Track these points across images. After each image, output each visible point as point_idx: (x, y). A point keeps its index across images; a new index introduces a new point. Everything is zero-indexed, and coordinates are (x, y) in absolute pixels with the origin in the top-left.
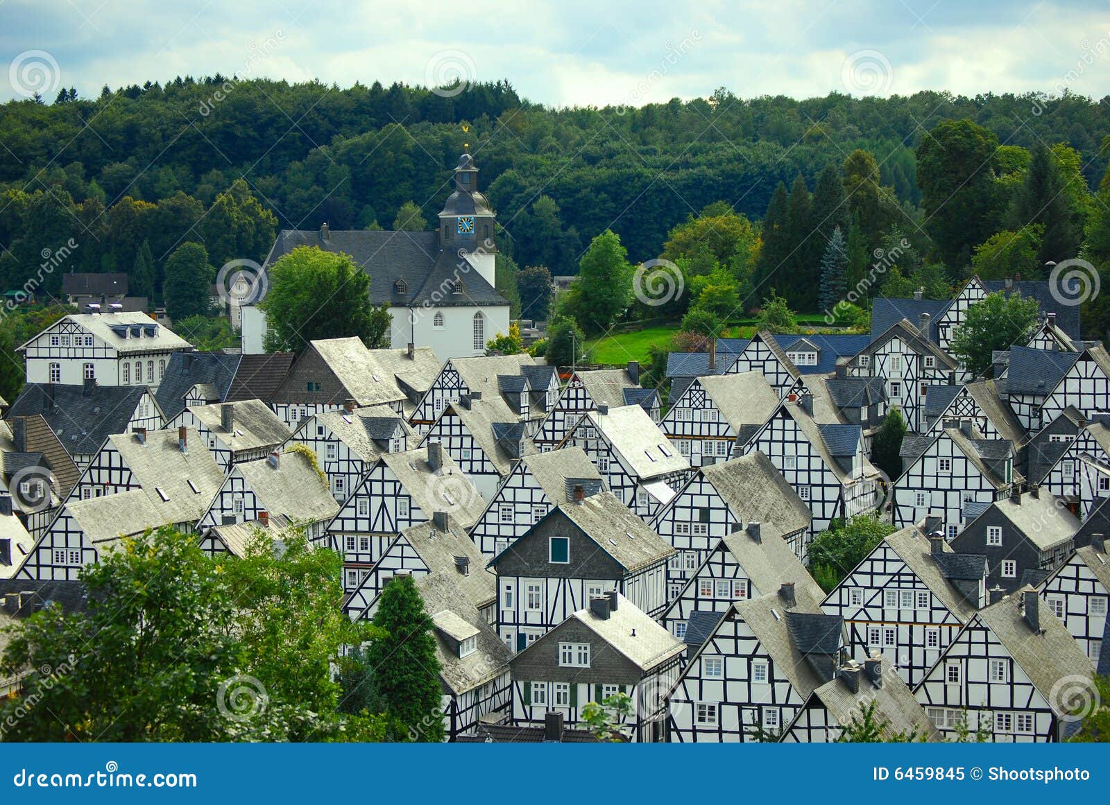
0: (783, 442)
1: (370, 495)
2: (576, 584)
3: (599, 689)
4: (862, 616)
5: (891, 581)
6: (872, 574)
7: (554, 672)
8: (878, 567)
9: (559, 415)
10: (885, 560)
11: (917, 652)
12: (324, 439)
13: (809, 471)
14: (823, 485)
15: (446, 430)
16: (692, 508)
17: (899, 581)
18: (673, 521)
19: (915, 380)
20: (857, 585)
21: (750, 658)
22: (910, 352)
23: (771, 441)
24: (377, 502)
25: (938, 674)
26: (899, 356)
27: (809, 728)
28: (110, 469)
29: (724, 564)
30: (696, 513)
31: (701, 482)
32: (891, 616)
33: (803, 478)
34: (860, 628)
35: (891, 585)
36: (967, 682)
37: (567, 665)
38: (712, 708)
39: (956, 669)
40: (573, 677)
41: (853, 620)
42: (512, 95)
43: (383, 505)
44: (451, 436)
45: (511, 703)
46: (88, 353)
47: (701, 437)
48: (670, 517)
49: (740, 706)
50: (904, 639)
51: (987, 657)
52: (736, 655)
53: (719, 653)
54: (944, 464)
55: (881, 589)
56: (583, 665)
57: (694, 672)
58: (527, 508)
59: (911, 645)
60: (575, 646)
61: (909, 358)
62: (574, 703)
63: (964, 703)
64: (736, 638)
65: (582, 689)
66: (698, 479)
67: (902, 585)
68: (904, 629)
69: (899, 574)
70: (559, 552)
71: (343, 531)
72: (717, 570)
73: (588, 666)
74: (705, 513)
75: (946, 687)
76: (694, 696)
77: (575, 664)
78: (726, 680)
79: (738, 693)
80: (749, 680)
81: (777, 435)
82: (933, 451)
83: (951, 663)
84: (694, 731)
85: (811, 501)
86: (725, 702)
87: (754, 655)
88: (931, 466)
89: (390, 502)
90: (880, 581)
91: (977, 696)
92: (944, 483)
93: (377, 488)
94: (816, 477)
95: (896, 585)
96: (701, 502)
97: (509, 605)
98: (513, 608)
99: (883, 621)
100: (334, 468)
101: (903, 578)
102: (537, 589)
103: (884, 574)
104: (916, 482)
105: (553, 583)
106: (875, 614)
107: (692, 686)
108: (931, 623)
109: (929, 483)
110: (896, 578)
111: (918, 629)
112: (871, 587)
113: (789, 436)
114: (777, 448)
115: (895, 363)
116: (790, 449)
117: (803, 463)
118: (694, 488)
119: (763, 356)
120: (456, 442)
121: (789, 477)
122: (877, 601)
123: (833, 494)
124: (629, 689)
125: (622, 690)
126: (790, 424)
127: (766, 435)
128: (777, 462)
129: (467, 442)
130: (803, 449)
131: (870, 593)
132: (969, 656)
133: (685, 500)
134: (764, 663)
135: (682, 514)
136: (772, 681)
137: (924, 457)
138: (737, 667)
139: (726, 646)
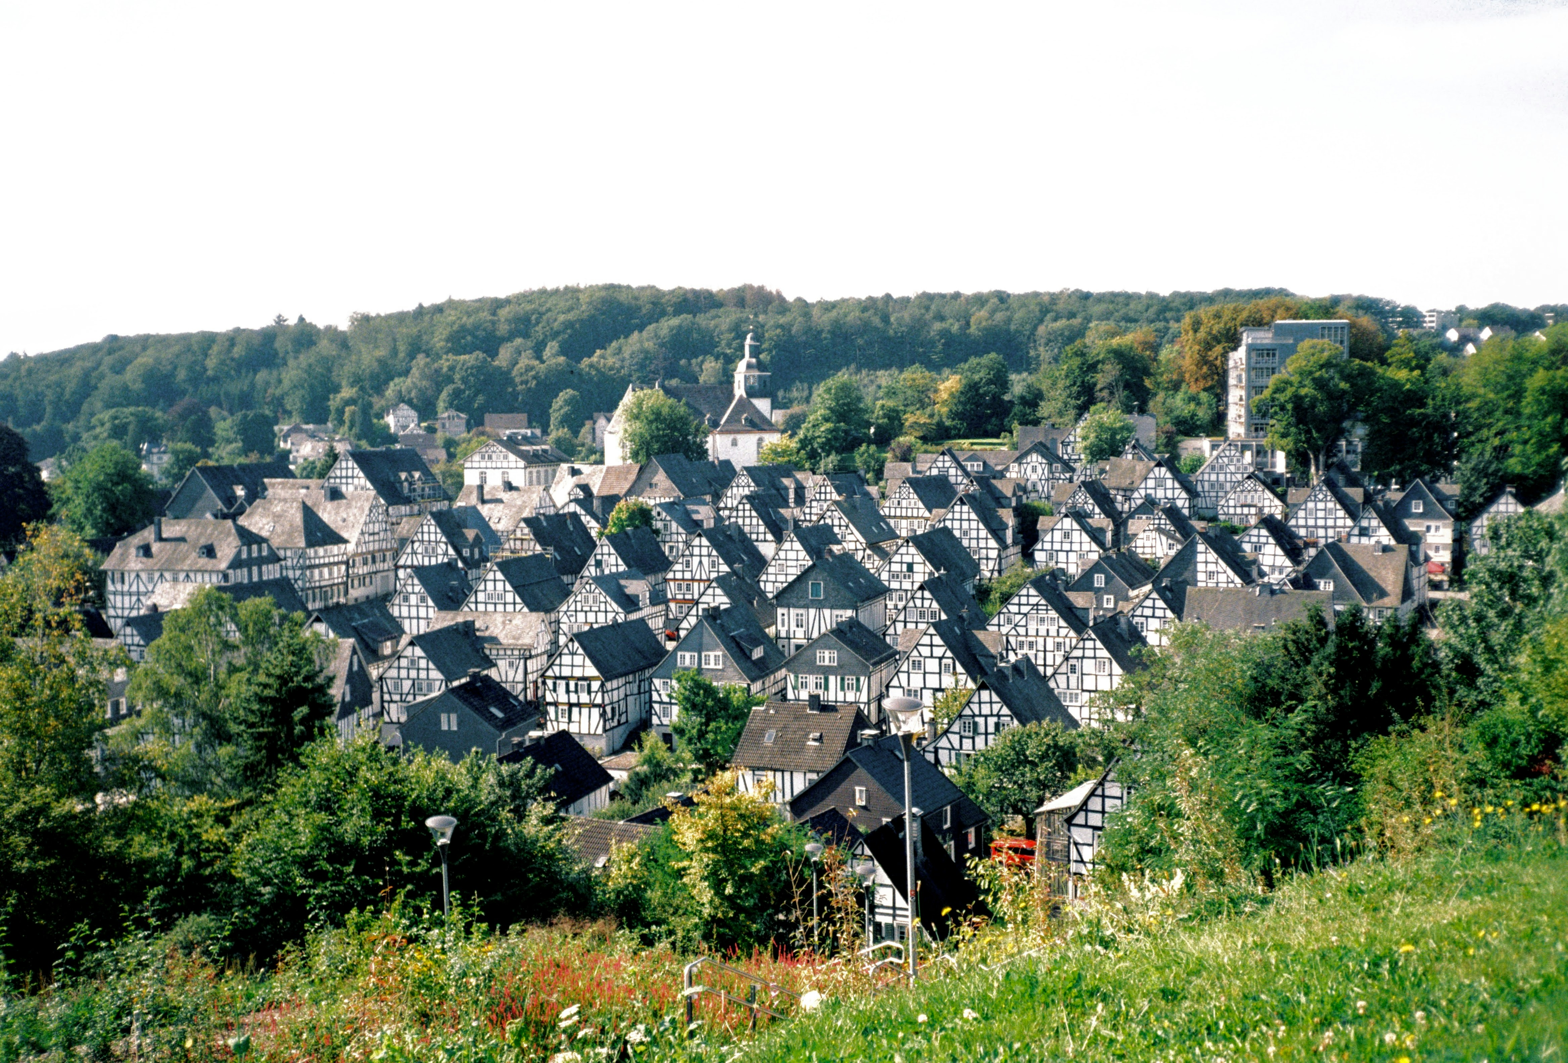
0: (961, 520)
1: (692, 555)
2: (827, 612)
3: (843, 680)
4: (1013, 632)
5: (1032, 609)
6: (1019, 605)
7: (814, 669)
8: (1024, 600)
9: (814, 504)
10: (1028, 596)
11: (1049, 656)
13: (978, 539)
14: (987, 548)
15: (741, 513)
16: (902, 563)
17: (1037, 610)
18: (890, 571)
19: (1047, 480)
20: (1010, 613)
21: (941, 659)
22: (1044, 461)
23: (953, 519)
24: (696, 560)
25: (1063, 669)
26: (1037, 464)
27: (980, 703)
29: (923, 599)
30: (905, 567)
31: (908, 546)
32: (1032, 632)
33: (974, 543)
34: (1012, 640)
35: (1032, 612)
36: (1082, 674)
37: (822, 664)
38: (916, 691)
39: (1075, 666)
40: (826, 672)
41: (1007, 635)
43: (701, 562)
44: (744, 517)
45: (785, 689)
46: (505, 465)
47: (907, 517)
48: (887, 569)
49: (936, 690)
50: (1041, 648)
51: (1095, 658)
52: (932, 657)
53: (921, 656)
54: (1067, 535)
55: (1025, 615)
56: (832, 664)
57: (904, 668)
58: (794, 563)
59: (1045, 651)
60: (827, 653)
61: (1043, 466)
62: (827, 688)
63: (1080, 688)
64: (931, 645)
65: (832, 679)
66: (905, 544)
67: (1040, 612)
68: (1041, 641)
69: (1037, 605)
70: (816, 593)
71: (675, 580)
72: (918, 603)
73: (835, 664)
74: (910, 567)
75: (1068, 677)
76: (904, 684)
77: (827, 663)
78: (925, 673)
79: (933, 681)
80: (940, 673)
81: (957, 516)
82: (1059, 526)
83: (1072, 662)
85: (979, 559)
86: (925, 688)
87: (943, 657)
88: (1058, 535)
89: (705, 560)
90: (1025, 609)
91: (1089, 683)
92: (1066, 547)
93: (696, 551)
94: (982, 543)
95: (1035, 612)
96: (908, 559)
97: (783, 626)
98: (786, 628)
99: (1027, 635)
100: (668, 538)
101: (1040, 608)
102: (802, 615)
103: (1028, 604)
104: (1047, 546)
105: (812, 611)
106: (1022, 631)
107: (903, 677)
108: (1058, 636)
109: (1057, 546)
110: (1035, 608)
111: (1050, 641)
112: (1019, 613)
113: (965, 516)
114: (957, 524)
115: (1034, 469)
116: (965, 525)
117: (974, 534)
118: (903, 550)
119: (947, 464)
120: (747, 521)
121: (965, 543)
122: (1023, 623)
123: (993, 554)
124: (862, 679)
125: (858, 680)
126: (965, 508)
127: (950, 516)
128: (957, 533)
129: (755, 521)
130: (974, 525)
131: (1018, 617)
132: (1083, 657)
133: (897, 558)
134: (950, 661)
135: (895, 567)
136: (955, 674)
137: (1053, 529)
138: (932, 665)
139: (925, 651)
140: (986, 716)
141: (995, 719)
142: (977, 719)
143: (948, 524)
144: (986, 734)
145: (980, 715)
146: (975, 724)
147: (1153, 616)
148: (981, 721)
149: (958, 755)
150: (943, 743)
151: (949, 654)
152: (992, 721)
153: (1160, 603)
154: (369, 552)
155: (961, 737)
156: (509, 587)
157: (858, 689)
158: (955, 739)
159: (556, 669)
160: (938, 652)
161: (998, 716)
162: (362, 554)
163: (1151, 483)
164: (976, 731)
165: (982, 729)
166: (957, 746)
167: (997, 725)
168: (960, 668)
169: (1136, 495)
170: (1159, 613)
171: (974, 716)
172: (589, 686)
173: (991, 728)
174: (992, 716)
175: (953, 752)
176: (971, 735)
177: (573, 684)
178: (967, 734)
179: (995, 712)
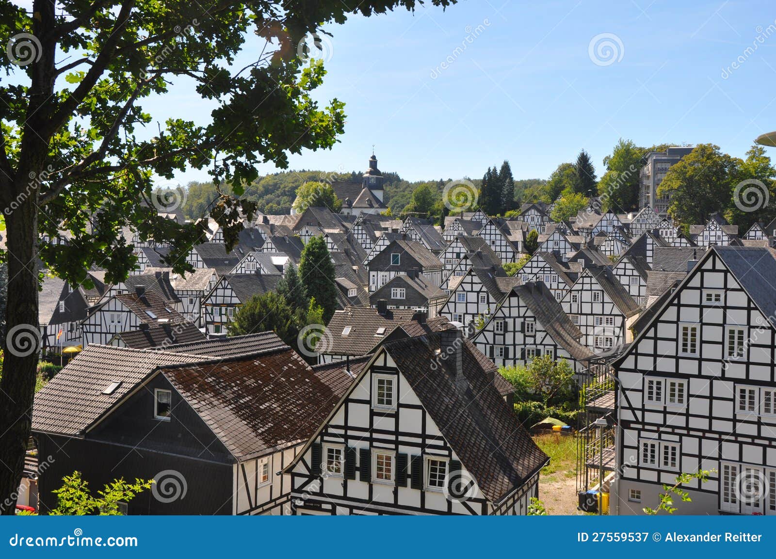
0: (490, 234)
5: (540, 270)
6: (532, 267)
7: (389, 301)
8: (535, 264)
10: (538, 261)
12: (308, 235)
13: (501, 246)
14: (506, 252)
16: (453, 253)
17: (544, 271)
18: (445, 258)
19: (540, 225)
20: (525, 273)
21: (478, 293)
22: (538, 214)
23: (485, 234)
25: (567, 299)
26: (534, 216)
27: (510, 307)
29: (466, 265)
30: (455, 255)
31: (457, 242)
33: (498, 249)
35: (540, 272)
36: (581, 302)
37: (395, 298)
38: (460, 316)
39: (576, 296)
40: (398, 303)
42: (397, 177)
44: (358, 234)
48: (444, 256)
49: (473, 315)
51: (591, 290)
52: (472, 291)
53: (464, 291)
54: (556, 244)
55: (536, 274)
56: (402, 298)
57: (452, 299)
60: (399, 289)
61: (538, 217)
63: (580, 312)
64: (472, 283)
66: (455, 241)
67: (545, 272)
69: (544, 267)
70: (395, 260)
72: (463, 267)
73: (404, 298)
74: (458, 254)
75: (571, 304)
76: (452, 310)
77: (398, 297)
78: (467, 303)
79: (472, 309)
80: (478, 303)
81: (488, 232)
82: (551, 238)
83: (573, 293)
85: (501, 258)
86: (467, 313)
87: (480, 291)
88: (551, 244)
90: (535, 271)
91: (586, 309)
94: (503, 249)
95: (542, 272)
96: (457, 250)
97: (374, 283)
98: (375, 284)
101: (545, 269)
102: (386, 276)
103: (537, 267)
105: (393, 273)
107: (452, 306)
108: (558, 289)
110: (543, 269)
112: (532, 273)
113: (493, 232)
114: (488, 237)
115: (533, 219)
116: (493, 237)
117: (498, 243)
118: (454, 245)
119: (481, 217)
120: (360, 237)
121: (493, 248)
122: (534, 280)
123: (510, 255)
126: (493, 227)
127: (484, 232)
128: (488, 242)
129: (364, 236)
130: (498, 237)
131: (531, 276)
132: (582, 290)
133: (450, 250)
134: (485, 295)
135: (449, 255)
136: (488, 303)
137: (547, 241)
138: (472, 297)
139: (468, 287)
140: (514, 318)
141: (522, 320)
142: (507, 320)
143: (483, 236)
144: (514, 332)
145: (510, 317)
146: (506, 323)
147: (625, 275)
148: (510, 321)
149: (492, 349)
150: (481, 339)
151: (484, 289)
152: (519, 321)
153: (629, 266)
155: (495, 334)
156: (200, 259)
158: (490, 336)
159: (213, 299)
160: (477, 288)
161: (524, 317)
163: (604, 223)
164: (506, 331)
165: (510, 327)
166: (491, 341)
167: (523, 324)
168: (492, 299)
169: (595, 230)
170: (629, 272)
171: (505, 317)
173: (518, 328)
174: (519, 317)
175: (488, 347)
176: (502, 332)
177: (223, 309)
178: (499, 332)
179: (521, 315)
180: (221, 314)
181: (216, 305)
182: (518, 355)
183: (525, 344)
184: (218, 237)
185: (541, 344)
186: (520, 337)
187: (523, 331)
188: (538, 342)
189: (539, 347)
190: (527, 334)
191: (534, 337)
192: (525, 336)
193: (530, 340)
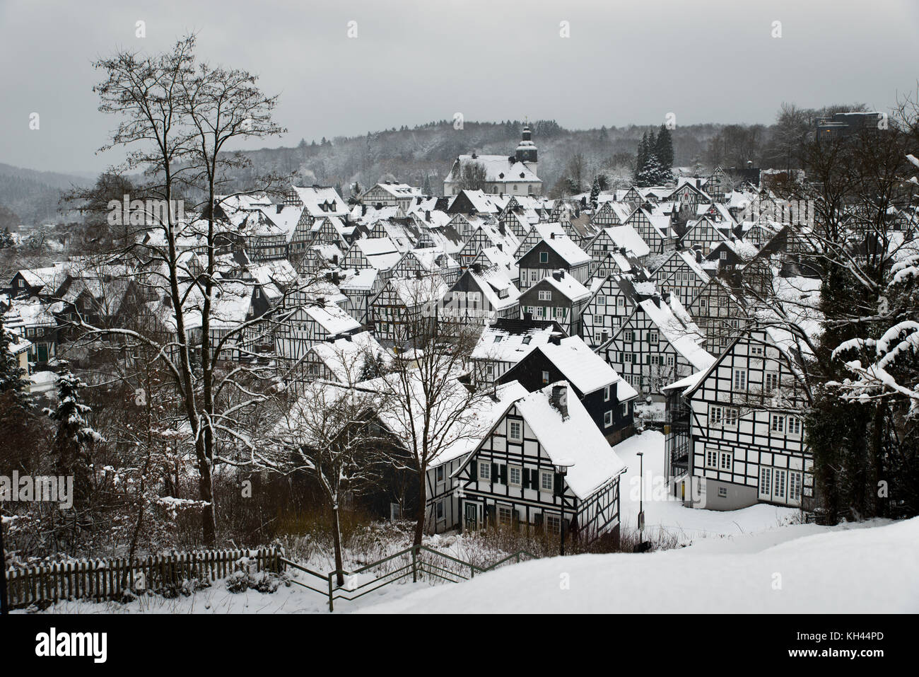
0: (639, 222)
1: (476, 241)
2: (550, 270)
3: (555, 310)
4: (666, 284)
5: (679, 269)
6: (671, 266)
7: (537, 303)
8: (674, 263)
10: (676, 261)
11: (689, 299)
12: (462, 223)
13: (649, 233)
14: (654, 239)
16: (600, 245)
18: (593, 250)
19: (694, 204)
21: (616, 296)
23: (634, 222)
24: (478, 243)
25: (697, 303)
26: (688, 194)
27: (637, 320)
28: (379, 232)
29: (610, 263)
30: (602, 247)
31: (604, 235)
32: (678, 284)
33: (647, 236)
34: (665, 289)
35: (678, 271)
36: (709, 307)
37: (542, 300)
38: (600, 317)
39: (704, 301)
40: (545, 304)
41: (662, 286)
43: (481, 245)
45: (520, 315)
46: (385, 198)
47: (609, 224)
48: (592, 248)
49: (613, 316)
50: (684, 293)
51: (718, 296)
52: (611, 295)
53: (604, 294)
54: (704, 231)
55: (674, 273)
56: (548, 300)
57: (593, 302)
59: (686, 296)
60: (545, 292)
61: (692, 195)
62: (545, 315)
63: (707, 316)
64: (611, 288)
65: (548, 309)
67: (683, 271)
68: (684, 289)
69: (682, 266)
70: (544, 259)
71: (465, 255)
72: (607, 265)
73: (550, 300)
74: (606, 247)
75: (699, 309)
76: (593, 312)
77: (545, 299)
78: (606, 306)
79: (611, 311)
80: (616, 306)
81: (637, 220)
82: (699, 225)
83: (702, 298)
84: (593, 326)
85: (650, 246)
86: (606, 315)
87: (618, 295)
88: (698, 231)
89: (483, 243)
90: (674, 269)
91: (713, 313)
92: (704, 238)
93: (478, 238)
95: (680, 271)
96: (604, 242)
97: (524, 279)
98: (525, 281)
99: (675, 286)
100: (466, 234)
101: (684, 268)
102: (535, 273)
103: (676, 266)
104: (692, 238)
105: (542, 270)
106: (672, 283)
107: (592, 308)
108: (695, 287)
109: (697, 238)
110: (681, 268)
111: (690, 289)
112: (670, 272)
113: (642, 219)
114: (636, 224)
115: (687, 198)
116: (642, 225)
117: (647, 230)
118: (601, 237)
119: (635, 195)
121: (641, 236)
122: (673, 278)
124: (567, 309)
125: (564, 310)
126: (642, 215)
127: (632, 219)
128: (636, 230)
129: (516, 224)
130: (647, 225)
131: (670, 274)
133: (597, 242)
134: (622, 298)
135: (597, 248)
136: (626, 306)
137: (695, 228)
138: (611, 300)
139: (607, 291)
140: (641, 329)
141: (647, 331)
142: (634, 331)
143: (631, 224)
144: (641, 341)
145: (637, 329)
146: (634, 334)
148: (637, 332)
149: (622, 356)
150: (612, 347)
151: (622, 293)
152: (645, 332)
154: (300, 242)
155: (624, 343)
156: (364, 256)
157: (565, 316)
158: (620, 344)
159: (380, 300)
160: (615, 292)
161: (649, 329)
162: (296, 242)
164: (634, 340)
165: (638, 338)
166: (621, 349)
167: (648, 335)
168: (628, 303)
171: (633, 329)
172: (399, 312)
173: (644, 338)
174: (645, 329)
175: (618, 353)
176: (630, 341)
177: (389, 310)
178: (628, 341)
179: (647, 327)
180: (387, 315)
181: (383, 306)
182: (644, 361)
183: (650, 352)
184: (377, 230)
185: (663, 352)
186: (645, 347)
187: (648, 341)
188: (661, 350)
189: (662, 355)
190: (652, 343)
191: (658, 346)
192: (650, 345)
193: (654, 349)
